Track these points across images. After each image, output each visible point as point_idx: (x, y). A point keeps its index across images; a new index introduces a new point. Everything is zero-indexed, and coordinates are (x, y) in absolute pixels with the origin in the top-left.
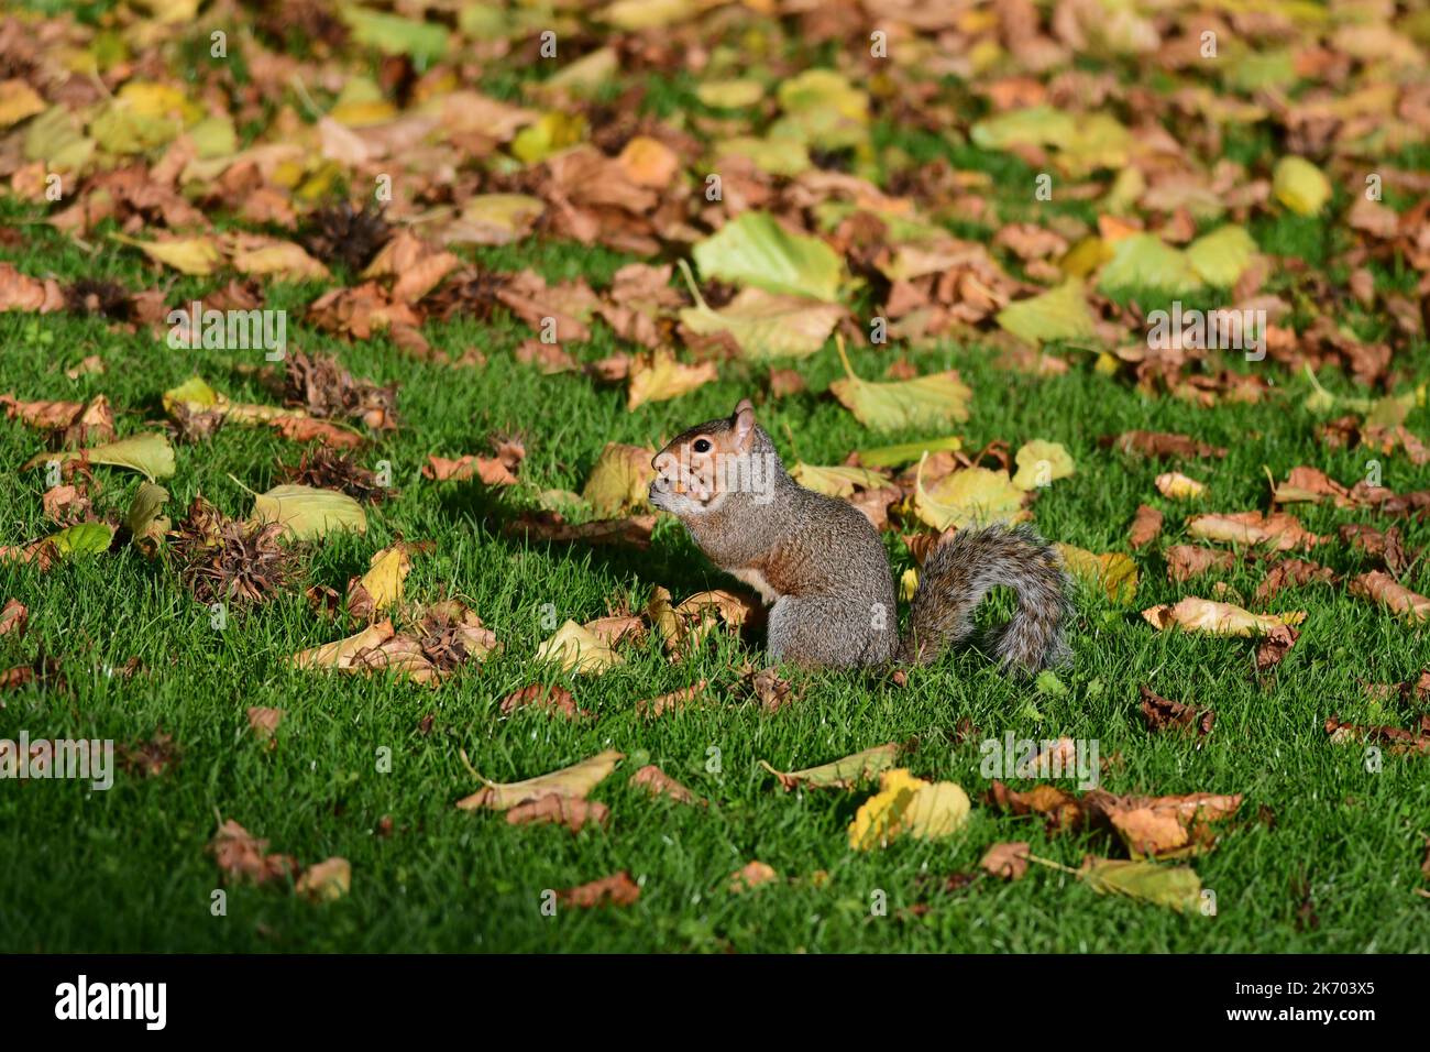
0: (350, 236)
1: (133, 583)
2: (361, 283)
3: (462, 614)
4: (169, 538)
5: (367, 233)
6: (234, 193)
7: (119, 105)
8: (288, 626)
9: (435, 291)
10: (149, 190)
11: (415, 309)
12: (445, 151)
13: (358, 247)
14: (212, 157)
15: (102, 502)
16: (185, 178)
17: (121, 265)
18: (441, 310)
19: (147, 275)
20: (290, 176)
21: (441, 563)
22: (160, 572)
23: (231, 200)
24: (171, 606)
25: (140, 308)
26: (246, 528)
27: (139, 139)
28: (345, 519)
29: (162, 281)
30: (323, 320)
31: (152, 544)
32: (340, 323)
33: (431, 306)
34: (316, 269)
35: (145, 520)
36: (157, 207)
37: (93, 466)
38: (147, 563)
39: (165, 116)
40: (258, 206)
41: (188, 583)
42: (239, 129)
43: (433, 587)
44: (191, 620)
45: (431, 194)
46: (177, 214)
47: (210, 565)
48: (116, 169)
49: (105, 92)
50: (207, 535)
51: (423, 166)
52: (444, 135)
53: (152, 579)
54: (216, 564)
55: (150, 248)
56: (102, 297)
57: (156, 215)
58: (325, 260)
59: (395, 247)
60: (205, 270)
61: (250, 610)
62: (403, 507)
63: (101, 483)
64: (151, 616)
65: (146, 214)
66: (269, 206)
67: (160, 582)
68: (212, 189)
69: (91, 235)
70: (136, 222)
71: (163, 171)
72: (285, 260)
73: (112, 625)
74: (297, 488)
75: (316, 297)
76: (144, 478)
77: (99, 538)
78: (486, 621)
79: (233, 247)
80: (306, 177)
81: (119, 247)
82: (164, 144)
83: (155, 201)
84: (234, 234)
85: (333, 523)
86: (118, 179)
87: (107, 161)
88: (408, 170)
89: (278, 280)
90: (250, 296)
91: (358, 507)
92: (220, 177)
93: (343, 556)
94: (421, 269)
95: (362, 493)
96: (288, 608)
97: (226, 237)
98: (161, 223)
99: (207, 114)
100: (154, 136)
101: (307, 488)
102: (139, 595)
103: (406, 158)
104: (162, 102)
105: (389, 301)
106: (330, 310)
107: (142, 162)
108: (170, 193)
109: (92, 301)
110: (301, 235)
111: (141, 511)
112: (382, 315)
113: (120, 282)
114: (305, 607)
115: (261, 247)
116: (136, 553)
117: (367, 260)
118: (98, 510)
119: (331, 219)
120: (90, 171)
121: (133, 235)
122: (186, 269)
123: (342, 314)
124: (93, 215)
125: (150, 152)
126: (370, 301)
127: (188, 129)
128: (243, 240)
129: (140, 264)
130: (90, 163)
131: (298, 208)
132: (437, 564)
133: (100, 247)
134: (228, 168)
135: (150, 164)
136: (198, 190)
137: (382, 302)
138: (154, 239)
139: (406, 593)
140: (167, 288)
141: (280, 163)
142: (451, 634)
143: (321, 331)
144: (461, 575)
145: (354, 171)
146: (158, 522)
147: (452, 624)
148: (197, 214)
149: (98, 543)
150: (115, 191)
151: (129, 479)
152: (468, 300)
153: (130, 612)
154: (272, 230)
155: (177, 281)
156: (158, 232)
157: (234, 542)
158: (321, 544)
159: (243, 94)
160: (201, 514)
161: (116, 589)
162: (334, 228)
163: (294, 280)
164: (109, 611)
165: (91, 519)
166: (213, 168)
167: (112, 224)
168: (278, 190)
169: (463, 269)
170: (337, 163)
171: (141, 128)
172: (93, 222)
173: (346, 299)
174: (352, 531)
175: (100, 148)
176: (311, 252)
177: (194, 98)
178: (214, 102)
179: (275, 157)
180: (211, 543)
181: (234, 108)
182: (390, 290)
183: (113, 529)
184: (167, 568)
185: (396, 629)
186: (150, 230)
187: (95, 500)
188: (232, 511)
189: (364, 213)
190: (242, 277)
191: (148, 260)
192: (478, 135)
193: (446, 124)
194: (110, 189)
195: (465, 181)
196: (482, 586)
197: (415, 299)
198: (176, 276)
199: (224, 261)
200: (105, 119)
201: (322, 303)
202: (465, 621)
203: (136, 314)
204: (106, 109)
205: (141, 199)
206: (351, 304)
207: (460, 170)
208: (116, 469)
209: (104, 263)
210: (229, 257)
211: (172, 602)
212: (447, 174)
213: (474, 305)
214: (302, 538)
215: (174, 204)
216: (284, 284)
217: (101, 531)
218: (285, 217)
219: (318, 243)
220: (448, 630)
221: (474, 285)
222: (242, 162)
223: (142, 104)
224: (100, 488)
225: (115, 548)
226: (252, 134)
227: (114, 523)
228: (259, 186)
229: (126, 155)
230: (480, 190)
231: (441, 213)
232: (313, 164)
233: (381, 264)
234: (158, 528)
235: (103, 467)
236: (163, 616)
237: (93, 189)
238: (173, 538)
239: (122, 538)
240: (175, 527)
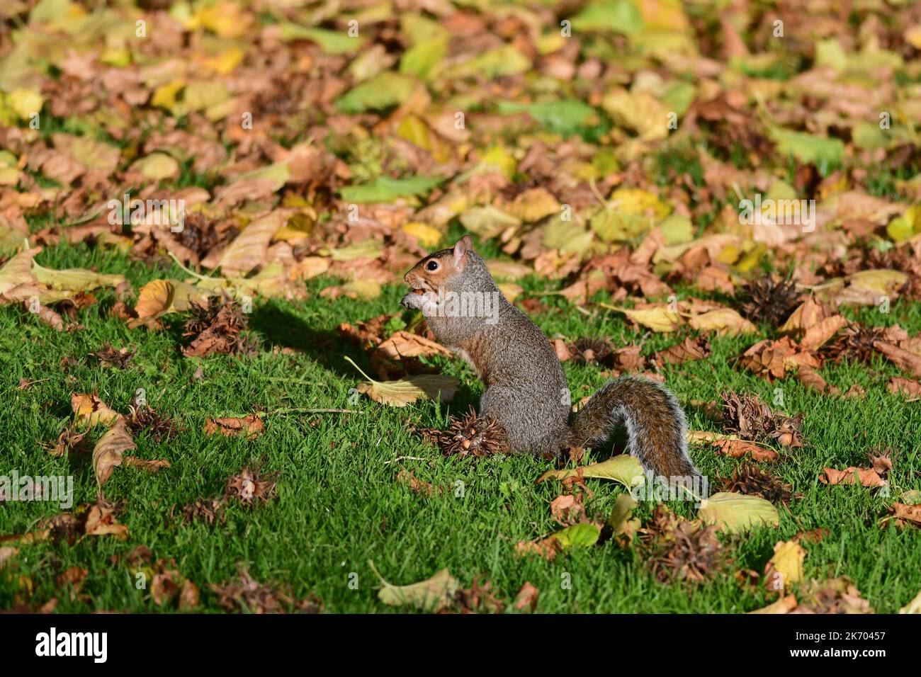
0: (771, 302)
1: (613, 569)
2: (779, 336)
3: (846, 588)
4: (639, 534)
5: (783, 300)
6: (691, 271)
7: (610, 206)
8: (722, 599)
9: (831, 342)
10: (631, 269)
11: (816, 356)
12: (841, 233)
13: (777, 310)
14: (677, 244)
15: (593, 506)
16: (656, 260)
17: (609, 328)
18: (835, 356)
19: (628, 333)
20: (731, 256)
21: (832, 549)
22: (631, 561)
23: (688, 275)
24: (639, 586)
25: (622, 359)
26: (694, 525)
27: (625, 230)
28: (764, 517)
29: (639, 337)
30: (752, 365)
31: (626, 539)
32: (764, 367)
33: (827, 353)
34: (748, 327)
35: (620, 522)
36: (636, 282)
37: (587, 479)
38: (623, 556)
39: (643, 213)
40: (707, 280)
41: (651, 569)
42: (694, 221)
43: (825, 568)
44: (653, 596)
45: (829, 268)
46: (651, 287)
47: (667, 557)
48: (608, 254)
49: (600, 196)
50: (666, 531)
51: (824, 246)
52: (839, 223)
53: (625, 566)
54: (671, 556)
55: (630, 313)
56: (596, 352)
57: (636, 287)
58: (754, 320)
59: (802, 310)
60: (670, 329)
61: (695, 588)
62: (805, 506)
63: (592, 492)
64: (625, 593)
65: (629, 286)
66: (715, 279)
67: (631, 568)
68: (677, 267)
69: (589, 304)
70: (622, 292)
71: (641, 255)
72: (725, 320)
73: (597, 601)
74: (730, 494)
75: (748, 347)
76: (623, 487)
77: (588, 535)
78: (863, 591)
79: (689, 311)
80: (742, 256)
81: (608, 312)
82: (643, 233)
83: (635, 277)
84: (690, 301)
85: (756, 520)
86: (609, 261)
87: (602, 248)
88: (814, 249)
89: (721, 334)
90: (700, 349)
91: (773, 507)
92: (681, 259)
93: (762, 545)
94: (821, 328)
95: (775, 496)
96: (722, 585)
97: (684, 304)
98: (640, 293)
99: (673, 211)
100: (635, 228)
101: (737, 494)
102: (617, 579)
103: (812, 240)
104: (641, 202)
105: (798, 351)
106: (756, 358)
107: (627, 247)
108: (645, 272)
109: (589, 354)
110: (735, 302)
111: (618, 514)
112: (793, 361)
113: (608, 340)
114: (734, 585)
115: (709, 311)
116: (616, 545)
117: (783, 320)
118: (589, 513)
119: (757, 290)
120: (590, 255)
121: (619, 303)
122: (656, 328)
123: (765, 362)
124: (591, 287)
125: (632, 239)
126: (784, 351)
127: (658, 224)
128: (696, 306)
129: (624, 325)
130: (588, 251)
131: (736, 280)
132: (828, 549)
133: (596, 312)
134: (688, 250)
135: (632, 250)
136: (665, 268)
137: (793, 351)
138: (633, 306)
139: (806, 573)
140: (643, 342)
141: (723, 247)
142: (837, 604)
143: (750, 373)
144: (846, 557)
145: (776, 250)
146: (631, 523)
147: (839, 596)
148: (664, 285)
149: (589, 539)
150: (607, 270)
151: (612, 488)
152: (854, 348)
153: (610, 590)
154: (717, 297)
155: (649, 337)
156: (637, 299)
157: (684, 540)
158: (747, 536)
159: (700, 194)
160: (662, 516)
161: (600, 574)
162: (760, 297)
163: (732, 335)
164: (596, 590)
165: (584, 521)
166: (677, 251)
167: (604, 295)
168: (721, 267)
169: (850, 326)
170: (765, 244)
171: (626, 224)
172: (591, 293)
173: (768, 349)
174: (769, 525)
175: (598, 238)
176: (743, 314)
177: (663, 198)
178: (679, 200)
179: (719, 244)
180: (668, 537)
181: (692, 205)
182: (798, 342)
183: (599, 527)
184: (637, 558)
185: (798, 601)
186: (631, 298)
187: (588, 504)
188: (685, 511)
189: (781, 285)
190: (696, 333)
191: (630, 322)
192: (862, 221)
193: (840, 216)
194: (603, 270)
195: (853, 258)
196: (860, 565)
197: (816, 348)
198: (649, 333)
199: (682, 322)
200: (602, 216)
201: (751, 352)
202: (847, 593)
203: (620, 364)
204: (603, 208)
205: (625, 276)
206: (771, 353)
207: (850, 248)
208: (603, 481)
209: (599, 325)
210: (686, 319)
211: (640, 582)
212: (841, 252)
213: (857, 352)
214: (734, 531)
215: (649, 278)
216: (725, 337)
217: (591, 530)
218: (727, 288)
219: (749, 308)
220: (835, 602)
221: (858, 337)
222: (696, 247)
223: (627, 203)
224: (591, 496)
225: (601, 542)
226: (705, 225)
227: (601, 522)
228: (709, 265)
229: (616, 242)
230: (864, 267)
231: (837, 283)
232: (747, 246)
233: (793, 322)
234: (631, 527)
235: (594, 479)
236: (634, 593)
237: (592, 268)
238: (643, 534)
239: (606, 534)
240: (643, 526)
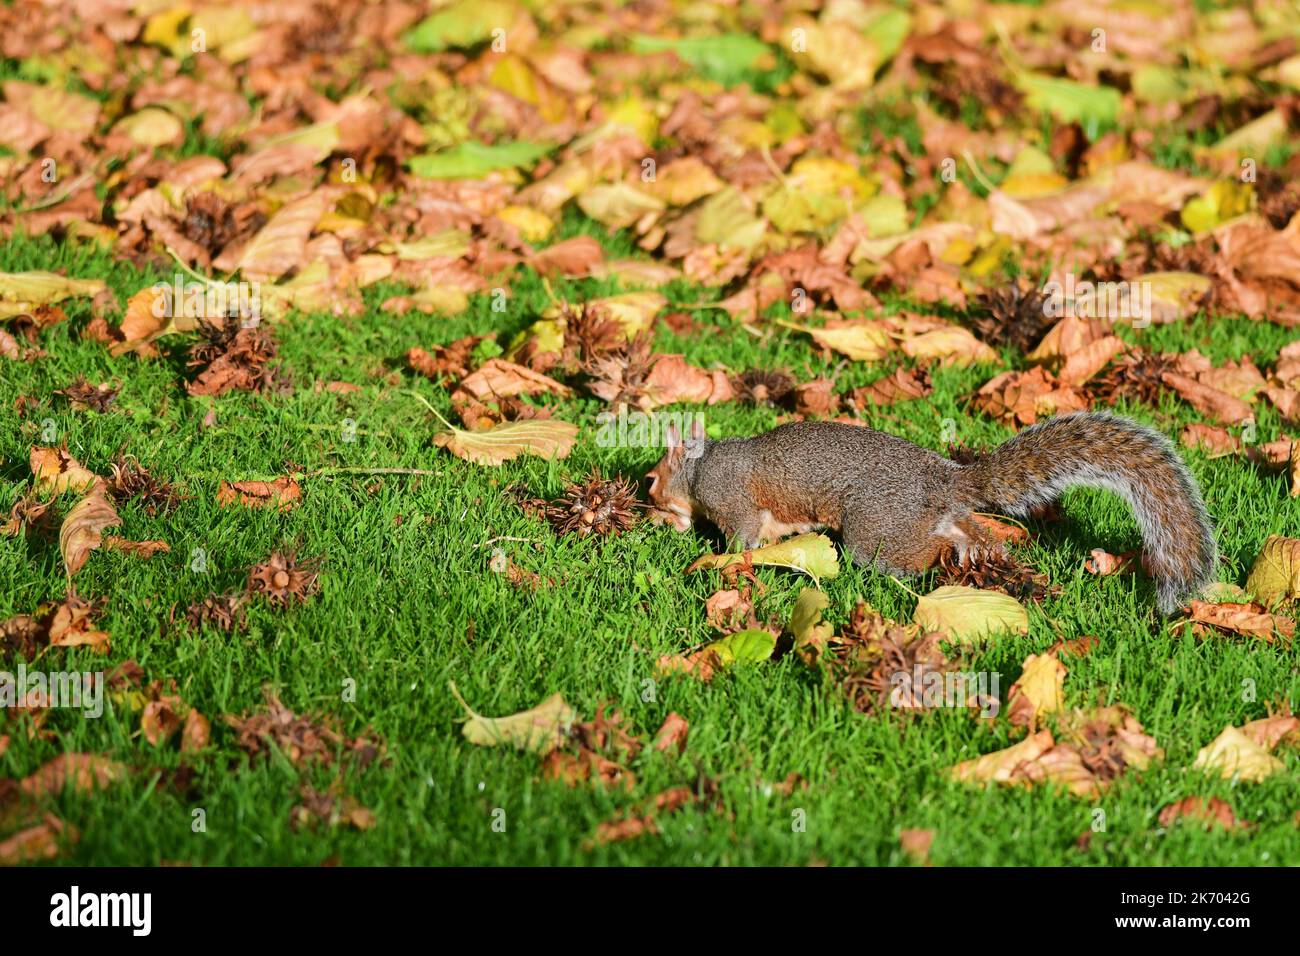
0: (1018, 318)
1: (794, 693)
2: (1029, 366)
3: (1123, 720)
4: (831, 644)
5: (1036, 314)
6: (904, 274)
7: (791, 182)
8: (948, 736)
9: (1102, 374)
10: (820, 271)
11: (1082, 394)
12: (1117, 221)
13: (1027, 330)
14: (882, 236)
15: (766, 605)
16: (855, 259)
17: (789, 354)
18: (1108, 394)
19: (816, 361)
20: (961, 253)
21: (1103, 665)
22: (820, 684)
23: (901, 280)
24: (831, 719)
25: (807, 398)
26: (908, 633)
27: (811, 217)
28: (1008, 620)
29: (830, 367)
30: (990, 406)
31: (814, 652)
32: (1007, 410)
33: (1097, 389)
34: (985, 353)
35: (805, 628)
36: (827, 289)
37: (756, 567)
38: (809, 676)
39: (838, 193)
40: (926, 288)
41: (848, 693)
42: (909, 204)
43: (1094, 692)
44: (851, 732)
45: (1099, 271)
46: (848, 297)
47: (870, 676)
48: (788, 250)
49: (777, 170)
50: (869, 641)
51: (1092, 238)
52: (1113, 206)
53: (812, 689)
54: (876, 675)
55: (819, 334)
56: (770, 388)
57: (826, 298)
58: (994, 344)
59: (1061, 329)
60: (874, 356)
61: (910, 721)
62: (1066, 606)
63: (765, 585)
64: (811, 728)
65: (816, 296)
66: (938, 285)
67: (820, 692)
68: (884, 269)
69: (761, 321)
70: (804, 305)
71: (834, 252)
72: (952, 343)
73: (772, 738)
74: (959, 588)
75: (985, 382)
76: (808, 578)
77: (759, 645)
78: (1147, 725)
79: (901, 331)
80: (977, 254)
81: (788, 332)
82: (838, 221)
83: (826, 282)
84: (904, 317)
85: (996, 625)
86: (788, 261)
87: (780, 242)
88: (1077, 243)
89: (946, 364)
90: (918, 384)
91: (1020, 607)
92: (890, 257)
93: (1005, 659)
94: (1088, 354)
95: (1023, 591)
96: (948, 717)
97: (895, 321)
98: (832, 306)
99: (879, 189)
100: (826, 214)
101: (970, 589)
102: (800, 707)
103: (1076, 231)
104: (834, 177)
105: (1055, 386)
106: (996, 396)
107: (815, 241)
108: (840, 276)
109: (761, 391)
110: (968, 318)
111: (802, 616)
112: (1049, 400)
113: (788, 372)
114: (965, 716)
115: (929, 331)
116: (798, 661)
117: (1035, 343)
118: (760, 615)
119: (998, 301)
120: (762, 252)
121: (803, 319)
122: (855, 354)
123: (1009, 402)
124: (763, 298)
125: (821, 230)
126: (1036, 386)
127: (858, 209)
128: (911, 324)
129: (809, 350)
130: (760, 246)
131: (969, 287)
132: (1098, 666)
133: (770, 332)
134: (900, 246)
135: (821, 245)
136: (869, 270)
137: (1049, 387)
138: (823, 324)
139: (1066, 699)
140: (836, 374)
141: (950, 241)
142: (1110, 744)
143: (988, 418)
144: (1122, 678)
145: (1024, 245)
146: (819, 628)
147: (1113, 732)
148: (867, 295)
149: (761, 651)
150: (786, 273)
151: (793, 580)
152: (1135, 383)
153: (790, 724)
154: (941, 312)
155: (846, 367)
156: (829, 314)
157: (894, 653)
158: (983, 647)
159: (917, 165)
160: (863, 619)
161: (776, 701)
162: (1001, 311)
163: (962, 364)
164: (769, 723)
165: (754, 627)
166: (885, 247)
167: (782, 308)
168: (948, 268)
169: (1129, 352)
170: (1009, 237)
171: (814, 206)
172: (764, 306)
173: (1013, 384)
174: (1014, 632)
175: (773, 227)
176: (978, 335)
177: (866, 172)
178: (888, 176)
179: (946, 236)
180: (872, 649)
181: (907, 180)
182: (1055, 374)
183: (774, 636)
184: (828, 678)
185: (1056, 738)
186: (820, 313)
187: (759, 603)
188: (895, 613)
189: (1032, 294)
190: (911, 361)
191: (817, 347)
192: (1147, 204)
193: (1114, 196)
194: (781, 272)
195: (1134, 256)
196: (1143, 689)
197: (1081, 383)
198: (845, 362)
199: (892, 346)
200: (778, 198)
201: (989, 388)
202: (1125, 728)
203: (804, 405)
204: (779, 187)
205: (813, 281)
206: (1017, 389)
207: (1129, 242)
208: (780, 570)
209: (774, 351)
210: (898, 342)
211: (832, 712)
212: (1117, 248)
213: (1139, 388)
214: (966, 641)
215: (845, 284)
216: (952, 368)
217: (763, 639)
218: (954, 298)
219: (986, 326)
220: (1108, 740)
221: (1140, 367)
222: (912, 240)
223: (814, 180)
224: (764, 591)
225: (777, 656)
226: (924, 208)
227: (777, 628)
228: (929, 265)
229: (799, 234)
230: (1148, 268)
232: (984, 239)
233: (1048, 346)
234: (820, 635)
235: (768, 568)
236: (823, 728)
237: (765, 270)
238: (836, 645)
239: (784, 644)
240: (837, 633)
